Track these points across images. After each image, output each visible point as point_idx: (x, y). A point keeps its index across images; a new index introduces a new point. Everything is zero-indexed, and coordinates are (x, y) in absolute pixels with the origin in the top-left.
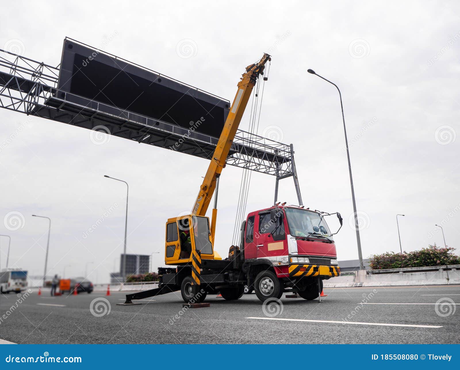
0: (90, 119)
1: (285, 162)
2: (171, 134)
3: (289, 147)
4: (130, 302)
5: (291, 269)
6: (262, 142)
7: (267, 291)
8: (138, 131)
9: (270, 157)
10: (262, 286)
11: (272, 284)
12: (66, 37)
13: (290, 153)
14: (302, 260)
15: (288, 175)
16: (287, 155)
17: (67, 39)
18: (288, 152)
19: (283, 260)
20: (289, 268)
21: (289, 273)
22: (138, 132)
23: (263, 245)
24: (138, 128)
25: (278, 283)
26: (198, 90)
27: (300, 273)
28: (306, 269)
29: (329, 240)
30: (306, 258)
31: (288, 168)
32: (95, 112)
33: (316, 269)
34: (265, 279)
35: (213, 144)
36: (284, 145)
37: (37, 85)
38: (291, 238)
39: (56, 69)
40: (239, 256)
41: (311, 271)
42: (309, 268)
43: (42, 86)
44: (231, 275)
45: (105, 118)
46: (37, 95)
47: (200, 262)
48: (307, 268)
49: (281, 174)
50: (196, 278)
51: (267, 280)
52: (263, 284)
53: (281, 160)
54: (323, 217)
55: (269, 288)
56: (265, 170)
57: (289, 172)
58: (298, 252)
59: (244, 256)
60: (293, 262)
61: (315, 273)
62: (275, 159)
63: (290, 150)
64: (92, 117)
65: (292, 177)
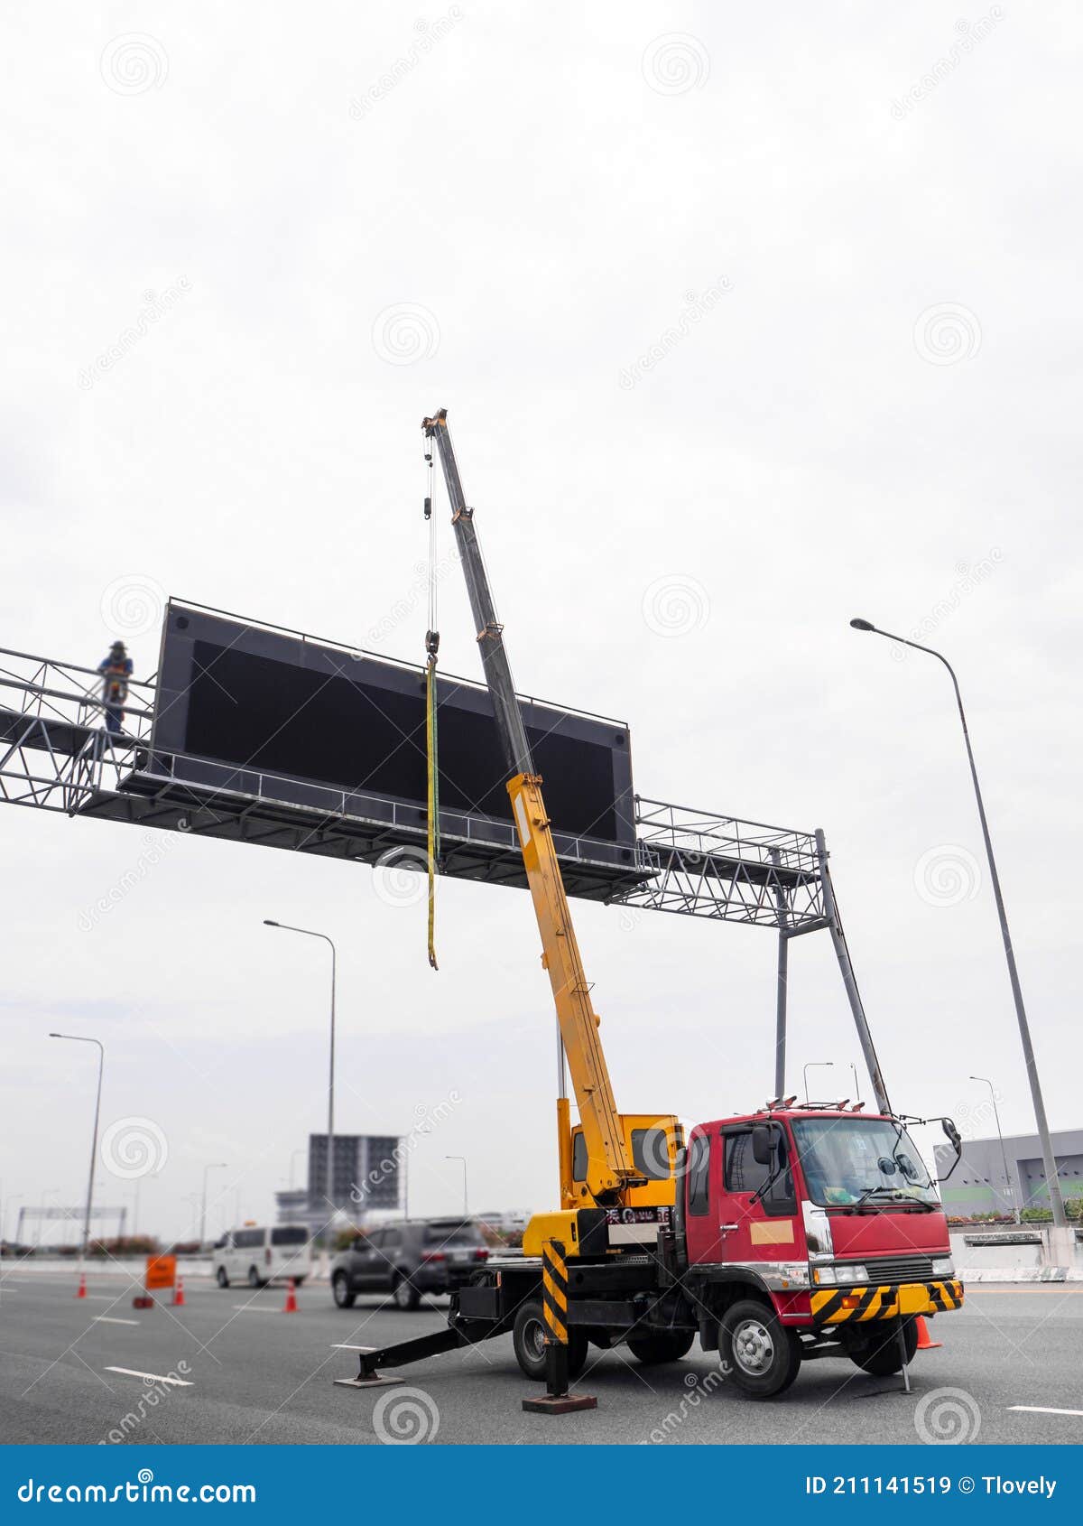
0: (238, 819)
1: (801, 884)
2: (465, 843)
3: (813, 839)
4: (371, 1374)
5: (819, 1301)
6: (729, 830)
7: (755, 1362)
8: (370, 840)
9: (755, 874)
10: (740, 1344)
11: (766, 1342)
12: (171, 598)
13: (815, 856)
14: (846, 1275)
15: (813, 924)
16: (808, 865)
17: (174, 602)
18: (808, 855)
19: (794, 1273)
20: (812, 1301)
21: (814, 1313)
22: (371, 843)
23: (736, 1227)
24: (369, 832)
25: (784, 1339)
26: (535, 702)
27: (843, 1314)
28: (861, 1301)
29: (922, 1203)
30: (858, 1268)
31: (812, 902)
32: (251, 802)
33: (888, 1299)
34: (748, 1327)
35: (585, 861)
36: (796, 833)
37: (97, 735)
38: (812, 1212)
39: (145, 685)
40: (674, 1252)
41: (874, 1307)
42: (869, 1296)
43: (110, 739)
44: (653, 1304)
45: (279, 815)
46: (98, 760)
47: (566, 1277)
48: (861, 1297)
49: (794, 921)
50: (555, 1325)
51: (754, 1330)
52: (743, 1340)
53: (790, 879)
54: (905, 1128)
55: (760, 1353)
56: (745, 913)
57: (814, 917)
58: (835, 1253)
59: (686, 1253)
60: (822, 1283)
61: (887, 1308)
62: (772, 877)
63: (814, 844)
64: (245, 812)
65: (827, 930)
